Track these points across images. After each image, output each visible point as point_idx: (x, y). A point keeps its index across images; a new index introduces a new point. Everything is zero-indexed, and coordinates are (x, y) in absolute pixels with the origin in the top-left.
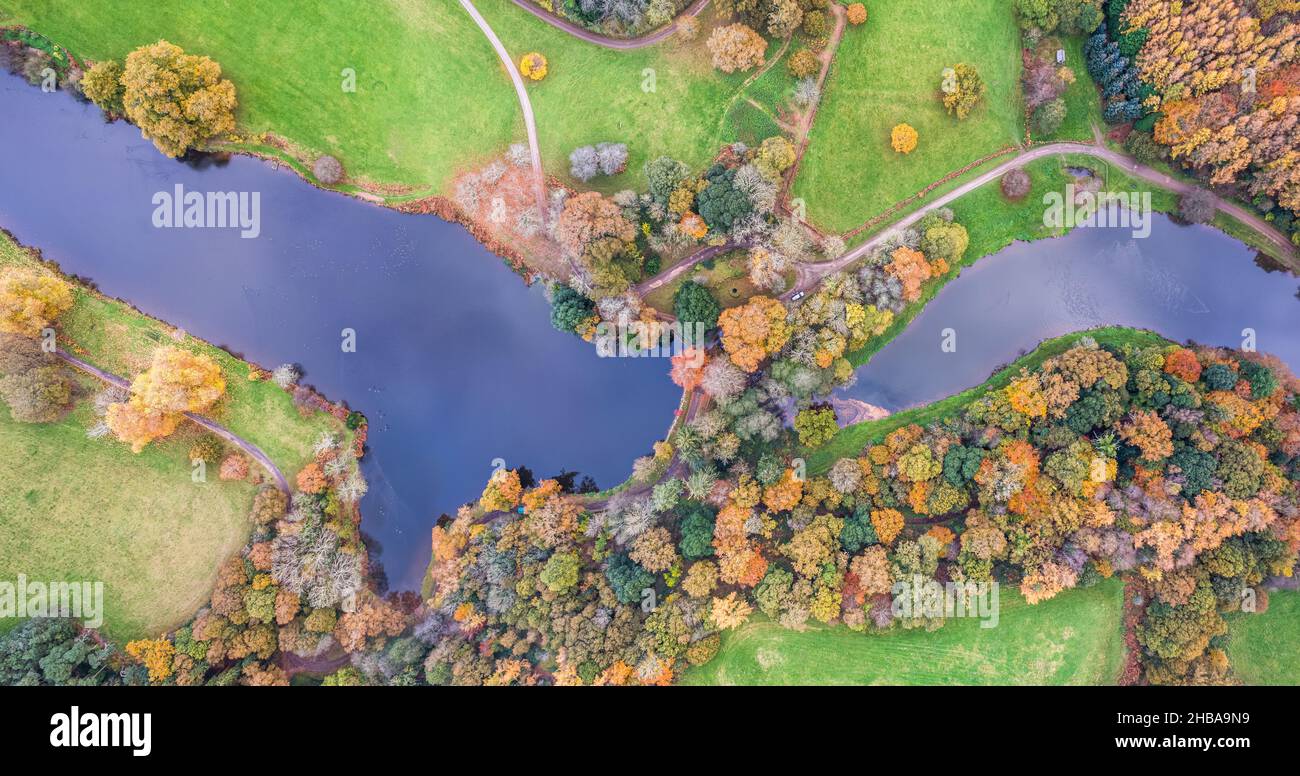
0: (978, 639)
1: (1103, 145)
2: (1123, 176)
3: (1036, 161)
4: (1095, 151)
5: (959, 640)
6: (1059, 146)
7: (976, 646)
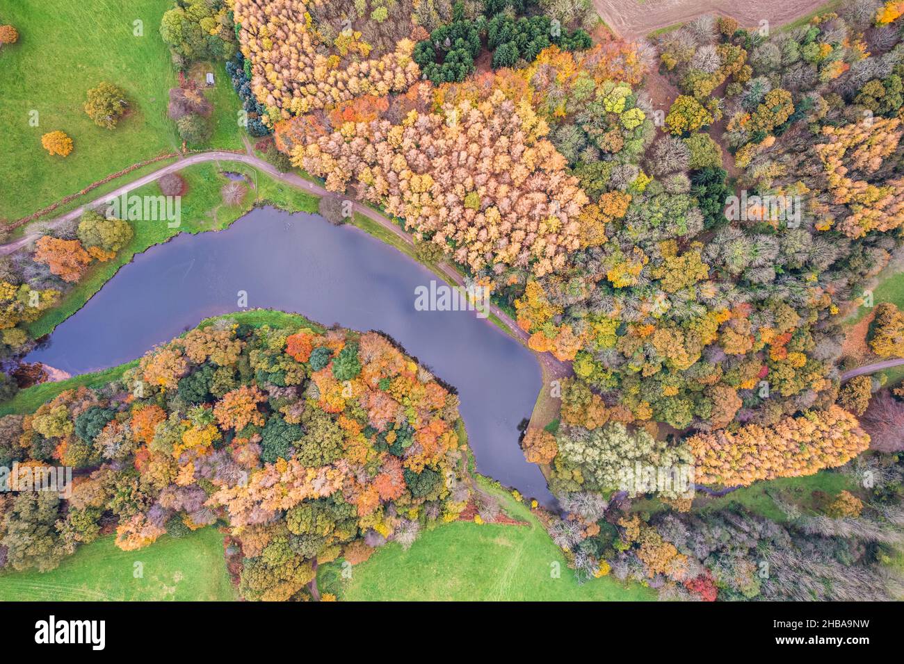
0: (100, 580)
1: (252, 155)
2: (271, 181)
3: (193, 166)
4: (246, 159)
5: (84, 579)
6: (214, 154)
7: (98, 585)
